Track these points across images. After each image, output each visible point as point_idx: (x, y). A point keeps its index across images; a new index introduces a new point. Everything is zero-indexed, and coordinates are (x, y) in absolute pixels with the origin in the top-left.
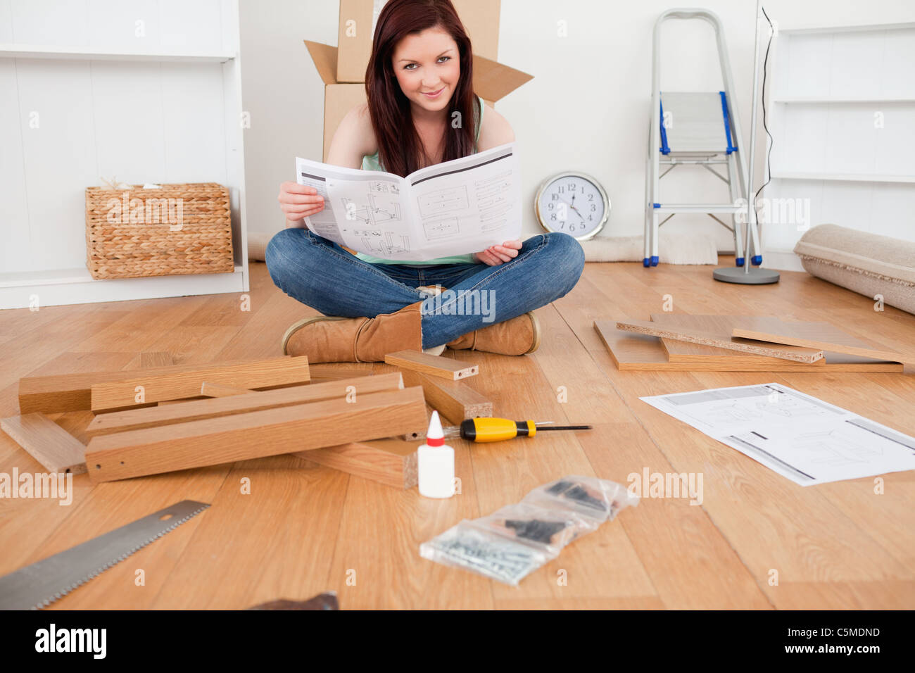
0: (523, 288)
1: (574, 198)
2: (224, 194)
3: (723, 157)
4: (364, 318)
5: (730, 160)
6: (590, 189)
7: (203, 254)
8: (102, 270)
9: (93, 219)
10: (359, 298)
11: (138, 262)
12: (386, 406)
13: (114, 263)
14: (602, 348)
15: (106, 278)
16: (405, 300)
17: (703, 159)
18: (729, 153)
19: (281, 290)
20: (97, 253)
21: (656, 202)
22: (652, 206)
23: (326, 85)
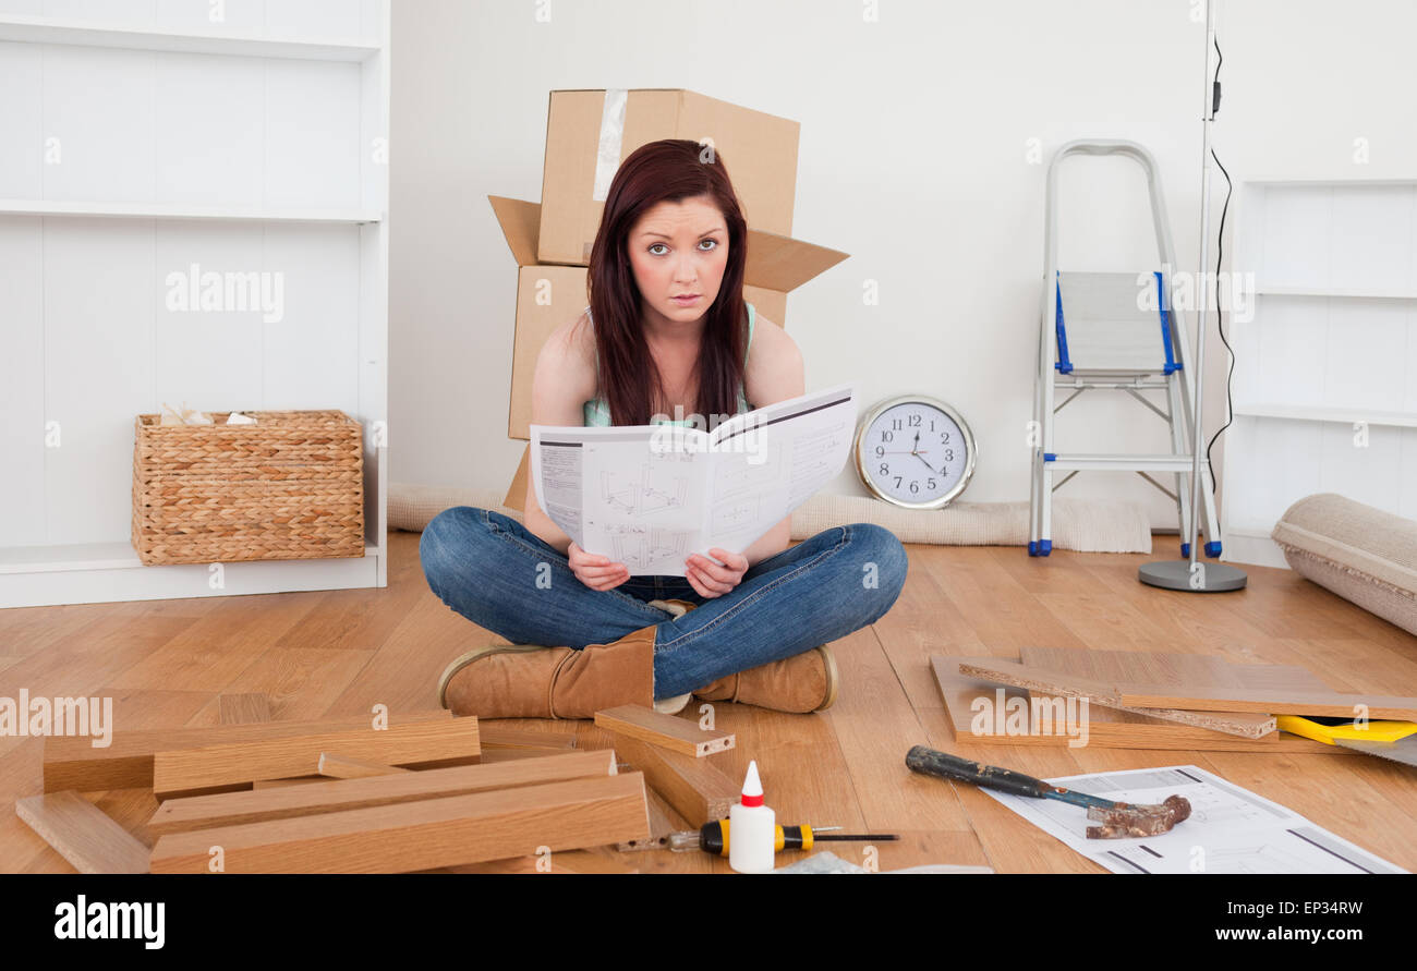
0: (811, 609)
1: (917, 438)
2: (353, 435)
3: (1162, 379)
4: (566, 649)
5: (1171, 384)
6: (943, 425)
7: (317, 527)
8: (158, 551)
9: (149, 470)
10: (558, 618)
11: (213, 540)
12: (588, 801)
13: (178, 539)
14: (938, 705)
15: (164, 564)
16: (631, 622)
17: (1126, 381)
18: (1168, 372)
19: (441, 601)
20: (152, 525)
21: (1048, 450)
22: (1042, 456)
23: (521, 267)
